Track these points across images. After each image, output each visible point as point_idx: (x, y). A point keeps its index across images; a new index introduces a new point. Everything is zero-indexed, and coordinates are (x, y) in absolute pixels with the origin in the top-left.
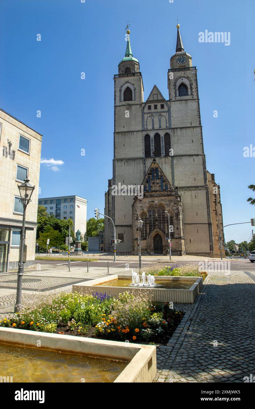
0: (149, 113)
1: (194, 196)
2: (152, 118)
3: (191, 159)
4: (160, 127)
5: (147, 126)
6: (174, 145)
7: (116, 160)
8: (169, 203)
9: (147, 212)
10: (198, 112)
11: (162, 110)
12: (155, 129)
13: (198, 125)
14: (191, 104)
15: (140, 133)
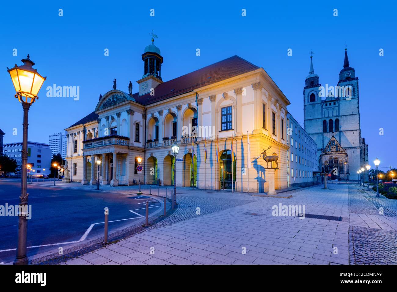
0: (326, 108)
2: (328, 110)
3: (352, 132)
4: (333, 115)
5: (325, 115)
11: (335, 106)
12: (329, 117)
13: (357, 113)
14: (353, 101)
15: (321, 119)
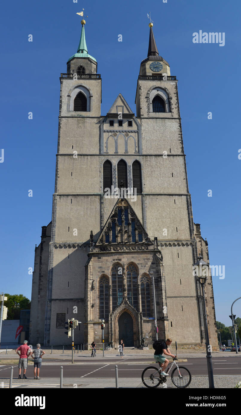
0: (111, 131)
1: (176, 255)
2: (116, 138)
3: (171, 200)
4: (126, 151)
5: (107, 149)
6: (145, 179)
7: (58, 195)
8: (145, 262)
9: (110, 277)
10: (180, 136)
11: (130, 129)
12: (119, 154)
13: (180, 153)
14: (170, 124)
15: (97, 158)
